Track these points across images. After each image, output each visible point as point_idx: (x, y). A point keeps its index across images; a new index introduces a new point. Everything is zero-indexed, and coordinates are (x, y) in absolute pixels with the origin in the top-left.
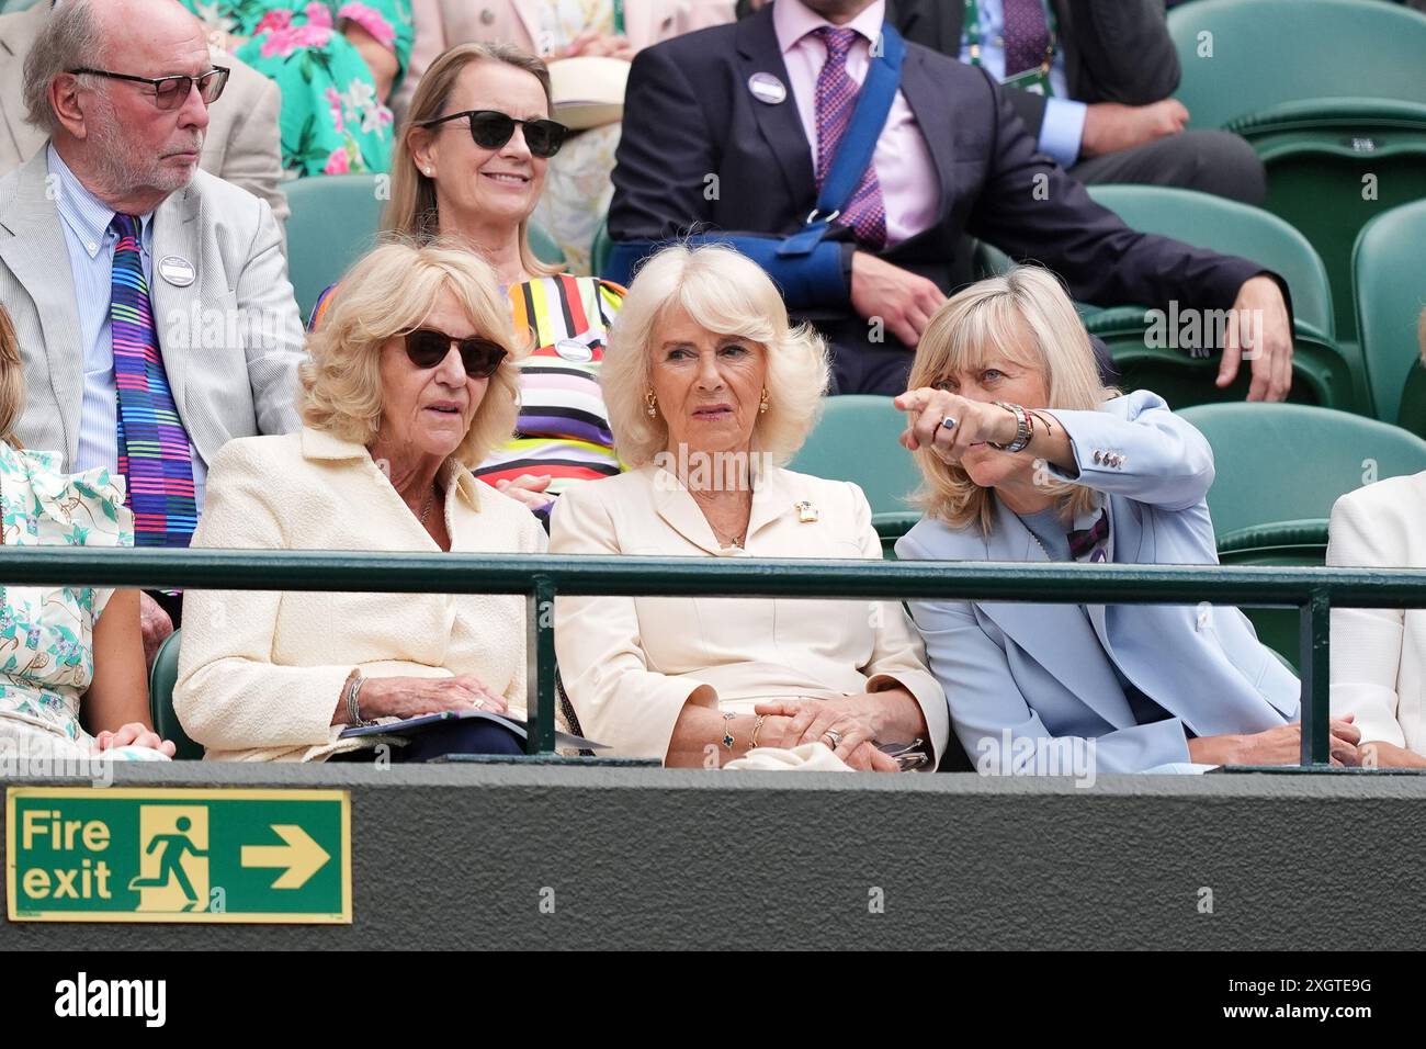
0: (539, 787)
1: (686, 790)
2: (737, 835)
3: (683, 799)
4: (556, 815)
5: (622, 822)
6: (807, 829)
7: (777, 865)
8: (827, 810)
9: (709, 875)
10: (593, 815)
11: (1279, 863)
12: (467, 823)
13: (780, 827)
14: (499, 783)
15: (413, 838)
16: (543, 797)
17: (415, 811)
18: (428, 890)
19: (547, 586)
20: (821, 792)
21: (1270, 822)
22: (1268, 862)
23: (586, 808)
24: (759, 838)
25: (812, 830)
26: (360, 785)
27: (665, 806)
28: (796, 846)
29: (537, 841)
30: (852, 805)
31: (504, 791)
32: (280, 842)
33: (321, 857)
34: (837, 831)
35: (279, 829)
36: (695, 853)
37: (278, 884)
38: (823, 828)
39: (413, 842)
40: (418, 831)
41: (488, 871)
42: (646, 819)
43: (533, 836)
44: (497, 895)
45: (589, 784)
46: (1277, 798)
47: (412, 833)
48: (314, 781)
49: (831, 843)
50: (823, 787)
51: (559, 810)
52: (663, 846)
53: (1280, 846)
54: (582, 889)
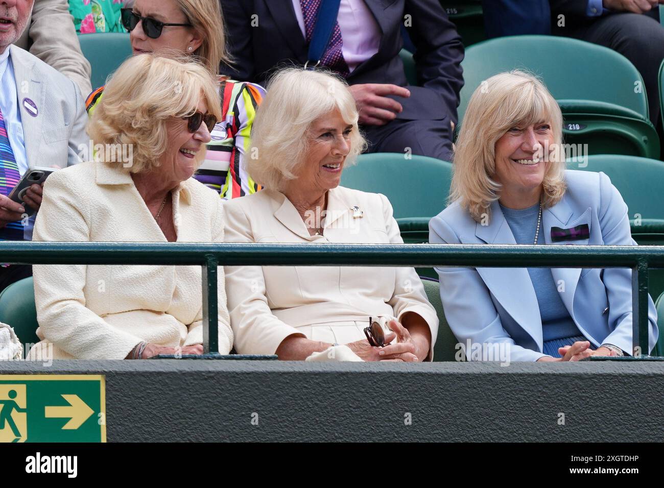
0: (210, 372)
1: (291, 373)
2: (320, 397)
3: (289, 378)
4: (219, 387)
5: (256, 391)
6: (359, 394)
7: (342, 414)
8: (370, 383)
9: (305, 419)
10: (240, 387)
11: (622, 411)
12: (170, 392)
13: (343, 393)
14: (187, 370)
15: (141, 401)
16: (212, 378)
17: (142, 386)
18: (149, 430)
19: (213, 260)
20: (366, 373)
21: (616, 388)
22: (615, 410)
23: (236, 383)
24: (333, 399)
25: (361, 394)
26: (110, 372)
27: (280, 382)
28: (353, 403)
29: (209, 402)
30: (384, 380)
31: (191, 374)
32: (66, 404)
33: (89, 412)
34: (375, 394)
35: (67, 397)
36: (296, 408)
37: (67, 427)
38: (368, 393)
39: (141, 403)
40: (143, 397)
41: (182, 419)
42: (270, 389)
43: (206, 399)
44: (187, 432)
45: (237, 370)
46: (620, 375)
47: (140, 398)
48: (85, 370)
49: (373, 402)
50: (368, 370)
51: (221, 385)
52: (279, 404)
53: (622, 401)
54: (235, 428)
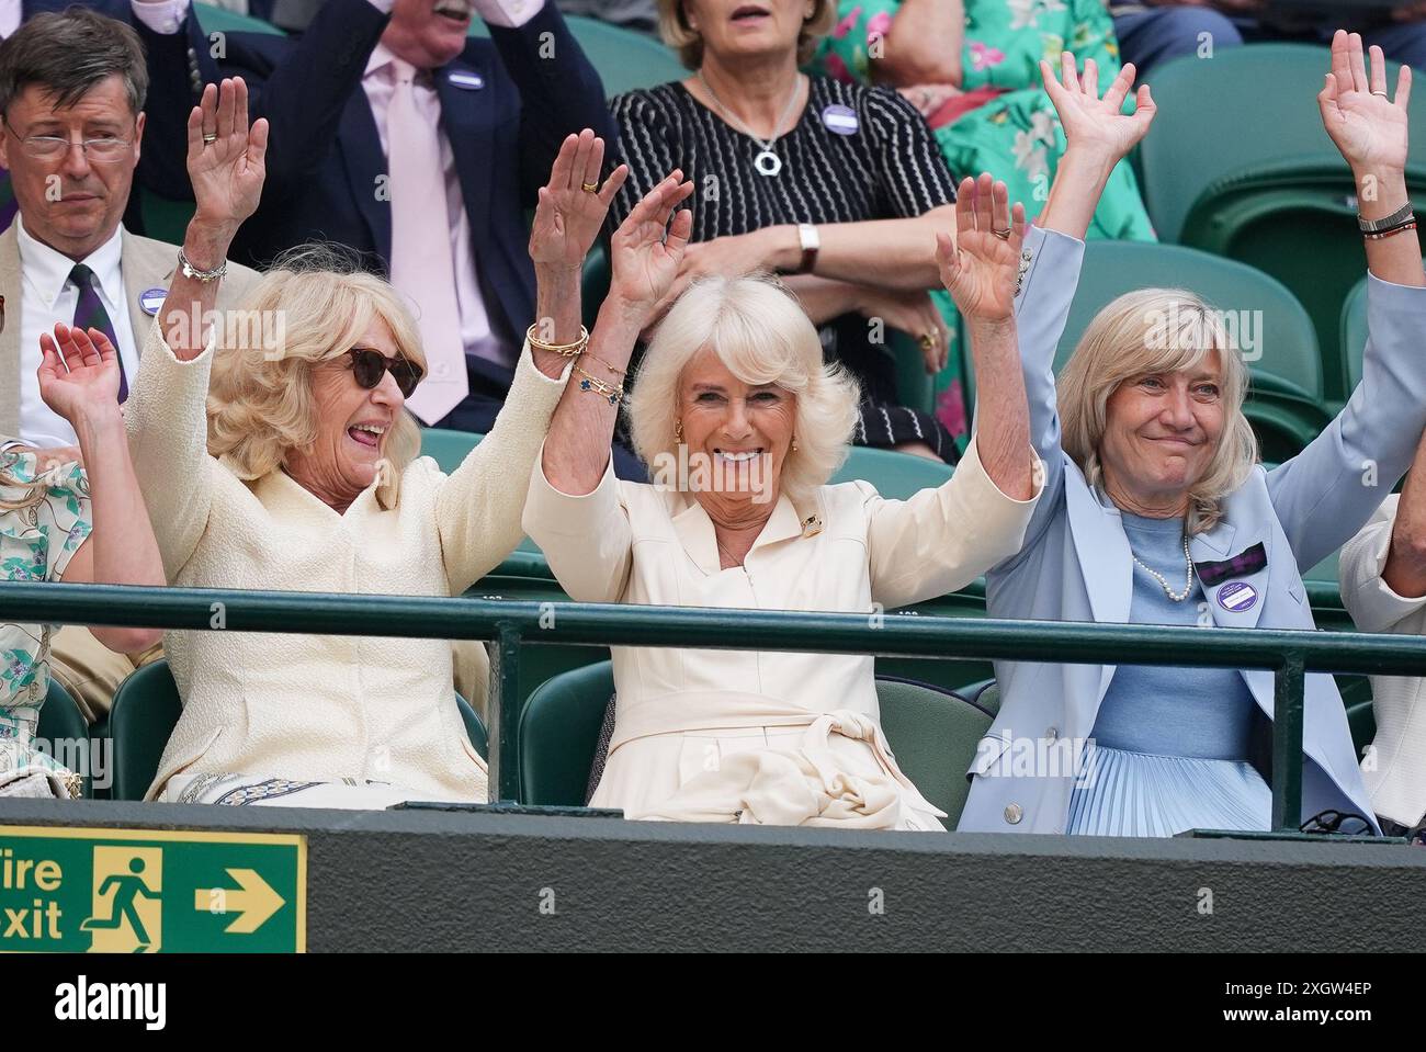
0: (499, 836)
1: (648, 842)
2: (698, 889)
3: (645, 851)
4: (515, 864)
5: (582, 873)
6: (768, 885)
7: (738, 920)
8: (789, 865)
9: (669, 928)
10: (553, 866)
11: (1247, 930)
12: (425, 871)
13: (742, 882)
14: (457, 831)
15: (370, 885)
16: (502, 846)
17: (373, 858)
18: (384, 937)
19: (511, 632)
20: (785, 847)
21: (1238, 887)
22: (1236, 928)
23: (547, 858)
24: (720, 892)
25: (773, 885)
26: (317, 830)
27: (626, 858)
28: (758, 901)
29: (495, 890)
30: (816, 861)
31: (463, 839)
32: (235, 886)
33: (279, 902)
34: (799, 886)
35: (234, 873)
36: (655, 906)
37: (233, 928)
38: (785, 883)
39: (370, 889)
40: (374, 877)
41: (445, 920)
42: (607, 871)
43: (491, 885)
44: (453, 944)
45: (549, 834)
46: (1247, 865)
47: (369, 880)
48: (271, 825)
49: (794, 900)
50: (787, 843)
51: (518, 860)
52: (622, 899)
53: (1248, 912)
54: (540, 940)
